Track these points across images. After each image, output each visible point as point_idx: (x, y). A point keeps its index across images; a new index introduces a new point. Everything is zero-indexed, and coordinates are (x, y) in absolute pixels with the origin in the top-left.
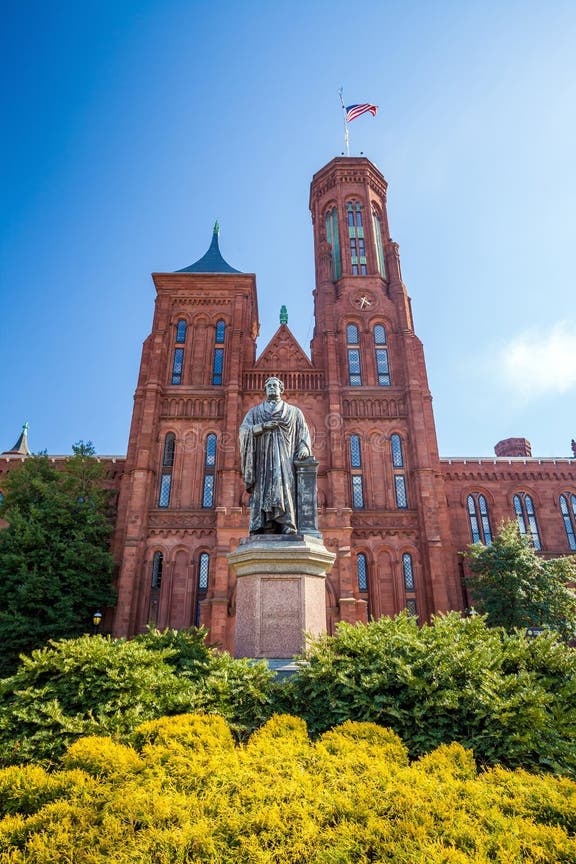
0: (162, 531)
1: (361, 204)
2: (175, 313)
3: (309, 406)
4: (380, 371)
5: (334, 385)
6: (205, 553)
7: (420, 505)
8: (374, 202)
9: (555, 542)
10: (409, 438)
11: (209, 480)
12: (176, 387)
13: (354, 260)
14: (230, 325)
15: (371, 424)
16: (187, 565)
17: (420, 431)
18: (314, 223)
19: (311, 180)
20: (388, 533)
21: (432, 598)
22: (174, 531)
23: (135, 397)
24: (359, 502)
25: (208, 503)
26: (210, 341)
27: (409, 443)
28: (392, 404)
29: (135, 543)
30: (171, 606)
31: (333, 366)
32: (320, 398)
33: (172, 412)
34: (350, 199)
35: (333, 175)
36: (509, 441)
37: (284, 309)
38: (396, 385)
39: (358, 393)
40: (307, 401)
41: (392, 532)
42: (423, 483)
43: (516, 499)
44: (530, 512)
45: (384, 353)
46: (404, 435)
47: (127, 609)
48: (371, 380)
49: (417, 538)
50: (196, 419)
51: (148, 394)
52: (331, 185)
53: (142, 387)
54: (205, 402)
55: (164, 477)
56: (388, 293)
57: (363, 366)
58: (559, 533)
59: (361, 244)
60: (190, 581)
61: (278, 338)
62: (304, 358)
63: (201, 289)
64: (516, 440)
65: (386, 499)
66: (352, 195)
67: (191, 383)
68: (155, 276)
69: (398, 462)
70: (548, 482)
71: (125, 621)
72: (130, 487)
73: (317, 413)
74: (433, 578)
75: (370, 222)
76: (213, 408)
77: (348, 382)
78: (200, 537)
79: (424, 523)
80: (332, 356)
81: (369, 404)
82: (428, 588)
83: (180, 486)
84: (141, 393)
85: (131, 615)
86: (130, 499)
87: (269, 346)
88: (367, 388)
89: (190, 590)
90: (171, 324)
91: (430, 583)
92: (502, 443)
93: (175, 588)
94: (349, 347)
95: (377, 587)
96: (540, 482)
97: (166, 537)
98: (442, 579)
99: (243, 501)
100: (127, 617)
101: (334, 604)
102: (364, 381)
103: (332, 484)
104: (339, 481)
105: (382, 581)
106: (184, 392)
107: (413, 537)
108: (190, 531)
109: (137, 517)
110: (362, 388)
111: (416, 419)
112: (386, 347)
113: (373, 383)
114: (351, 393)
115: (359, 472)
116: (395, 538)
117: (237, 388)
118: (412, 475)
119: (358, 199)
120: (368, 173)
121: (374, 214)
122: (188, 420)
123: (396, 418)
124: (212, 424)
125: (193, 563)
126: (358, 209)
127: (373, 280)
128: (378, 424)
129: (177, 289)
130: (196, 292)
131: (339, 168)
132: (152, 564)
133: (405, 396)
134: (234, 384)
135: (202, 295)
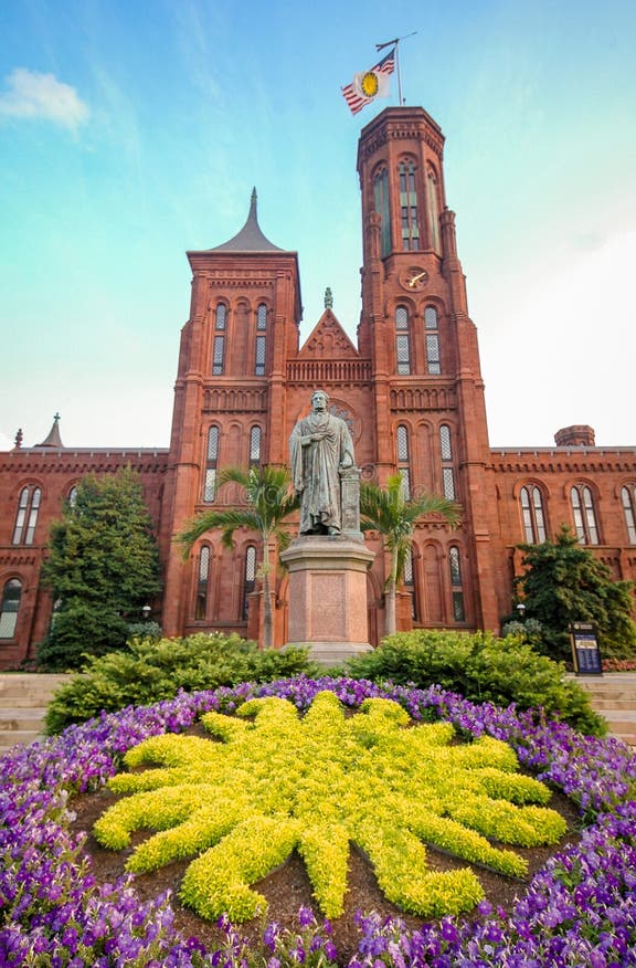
1: (415, 165)
3: (354, 397)
4: (430, 359)
5: (381, 373)
6: (251, 546)
7: (468, 499)
8: (429, 161)
9: (614, 536)
10: (457, 429)
12: (217, 378)
13: (405, 233)
14: (272, 310)
15: (420, 416)
16: (234, 559)
17: (470, 422)
18: (362, 188)
19: (359, 136)
20: (434, 526)
21: (479, 592)
23: (176, 389)
26: (251, 329)
27: (458, 434)
28: (442, 393)
30: (218, 600)
31: (380, 355)
32: (366, 388)
33: (215, 405)
34: (402, 159)
35: (384, 128)
36: (571, 428)
37: (328, 292)
38: (447, 373)
39: (407, 383)
40: (352, 392)
41: (439, 526)
42: (472, 478)
43: (574, 490)
44: (588, 505)
45: (435, 338)
46: (453, 427)
47: (175, 603)
48: (420, 368)
49: (466, 532)
50: (239, 412)
51: (189, 386)
52: (382, 142)
53: (182, 379)
54: (248, 394)
55: (209, 471)
56: (441, 271)
57: (412, 354)
58: (618, 527)
59: (413, 213)
60: (238, 574)
61: (322, 324)
62: (350, 346)
63: (240, 270)
64: (579, 427)
65: (433, 493)
66: (404, 153)
67: (233, 374)
68: (191, 256)
69: (446, 455)
70: (609, 473)
72: (174, 481)
73: (364, 404)
74: (480, 571)
75: (424, 186)
76: (257, 400)
77: (395, 372)
79: (471, 517)
80: (379, 344)
81: (418, 394)
82: (475, 582)
84: (181, 384)
85: (179, 607)
86: (175, 494)
87: (314, 333)
88: (415, 377)
89: (238, 583)
90: (209, 309)
91: (477, 577)
92: (563, 431)
93: (222, 581)
94: (397, 333)
95: (423, 581)
96: (601, 474)
98: (489, 572)
101: (380, 597)
102: (413, 370)
103: (379, 478)
104: (385, 474)
105: (428, 574)
106: (226, 384)
107: (461, 531)
109: (183, 511)
110: (411, 378)
111: (466, 410)
112: (436, 332)
113: (422, 372)
114: (399, 383)
115: (405, 465)
116: (443, 531)
117: (280, 378)
118: (461, 468)
119: (410, 159)
120: (423, 126)
121: (429, 176)
122: (231, 412)
123: (445, 410)
124: (256, 417)
125: (239, 557)
126: (411, 171)
127: (425, 256)
128: (426, 415)
129: (215, 270)
130: (234, 273)
131: (390, 120)
132: (199, 558)
133: (455, 385)
134: (278, 375)
135: (243, 276)
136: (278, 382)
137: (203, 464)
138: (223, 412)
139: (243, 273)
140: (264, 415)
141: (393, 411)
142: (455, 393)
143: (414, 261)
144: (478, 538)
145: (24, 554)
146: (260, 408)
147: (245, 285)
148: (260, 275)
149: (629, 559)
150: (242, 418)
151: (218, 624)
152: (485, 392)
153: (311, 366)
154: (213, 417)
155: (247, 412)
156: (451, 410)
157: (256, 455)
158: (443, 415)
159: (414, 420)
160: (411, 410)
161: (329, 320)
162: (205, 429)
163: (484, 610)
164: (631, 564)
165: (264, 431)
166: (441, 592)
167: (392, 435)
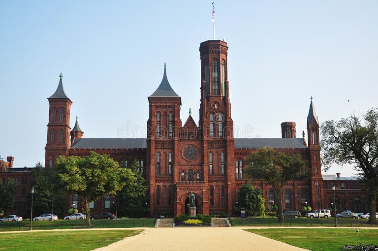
122: (163, 148)
127: (219, 98)
132: (157, 190)
137: (156, 164)
138: (161, 148)
139: (165, 103)
140: (172, 149)
141: (208, 148)
143: (216, 99)
148: (170, 104)
151: (162, 206)
152: (234, 142)
154: (158, 150)
157: (170, 161)
158: (222, 149)
159: (214, 151)
160: (213, 148)
161: (190, 119)
162: (156, 153)
163: (229, 203)
165: (172, 154)
166: (219, 198)
167: (208, 155)
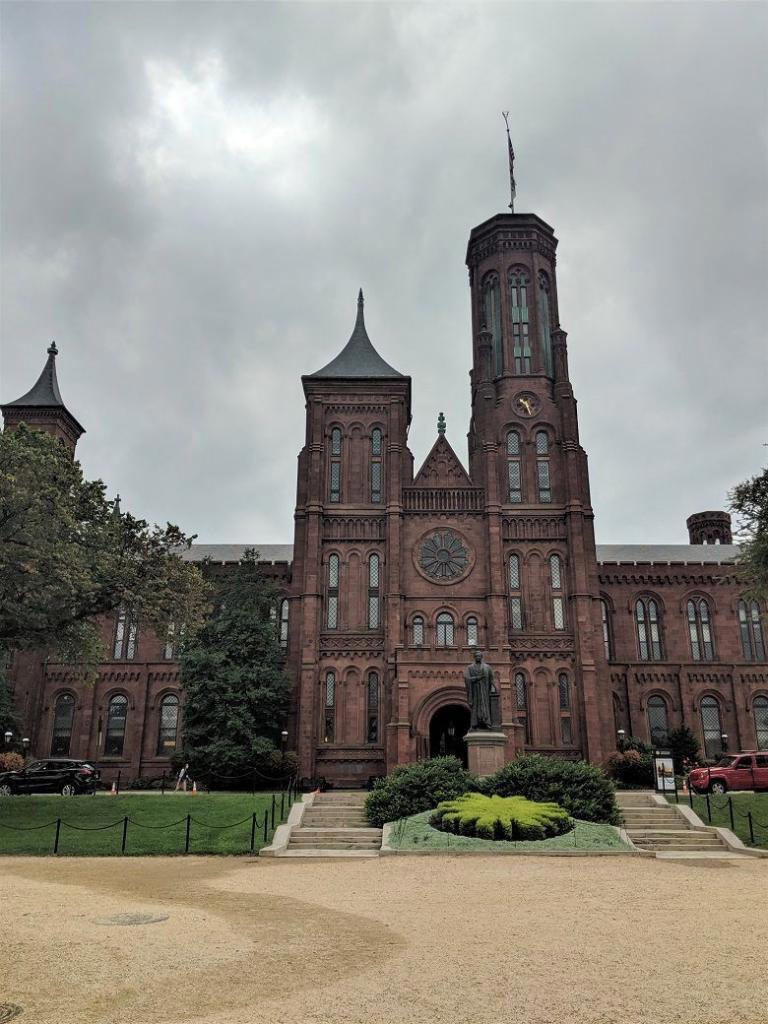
0: (333, 654)
1: (526, 277)
2: (328, 423)
3: (468, 526)
4: (541, 486)
5: (493, 504)
6: (373, 674)
7: (576, 629)
8: (541, 270)
9: (729, 652)
10: (567, 559)
11: (374, 601)
12: (335, 506)
13: (517, 352)
14: (387, 436)
15: (532, 546)
16: (358, 685)
17: (579, 554)
19: (470, 237)
20: (545, 655)
21: (585, 718)
22: (344, 654)
23: (297, 517)
24: (517, 624)
25: (374, 624)
26: (366, 454)
27: (568, 565)
28: (553, 524)
29: (312, 667)
31: (493, 486)
32: (480, 517)
33: (335, 534)
34: (514, 271)
35: (495, 237)
37: (442, 418)
38: (558, 503)
39: (519, 513)
40: (466, 522)
41: (549, 655)
42: (580, 609)
43: (690, 604)
44: (705, 619)
45: (546, 464)
46: (563, 557)
47: (309, 728)
48: (532, 496)
49: (573, 660)
50: (358, 541)
52: (492, 251)
53: (302, 507)
54: (366, 523)
55: (331, 600)
56: (552, 396)
57: (524, 481)
58: (733, 643)
59: (525, 329)
60: (362, 700)
61: (436, 450)
62: (462, 471)
63: (355, 394)
65: (544, 622)
66: (516, 265)
67: (350, 502)
68: (305, 380)
69: (556, 584)
70: (726, 585)
71: (308, 737)
72: (300, 611)
73: (477, 533)
74: (586, 699)
75: (536, 302)
76: (374, 528)
77: (507, 500)
78: (368, 659)
79: (579, 647)
80: (492, 474)
81: (529, 524)
82: (581, 708)
83: (347, 609)
84: (301, 514)
85: (312, 732)
86: (303, 623)
87: (428, 461)
88: (527, 507)
90: (325, 436)
91: (583, 703)
93: (348, 707)
94: (510, 459)
95: (535, 706)
96: (719, 587)
97: (336, 659)
98: (594, 700)
99: (407, 623)
100: (309, 734)
102: (525, 499)
103: (492, 609)
104: (499, 605)
105: (540, 700)
106: (346, 513)
107: (569, 660)
108: (360, 653)
109: (311, 641)
110: (522, 507)
111: (575, 541)
112: (548, 459)
113: (533, 501)
114: (511, 513)
115: (518, 594)
116: (553, 660)
117: (398, 509)
118: (570, 598)
119: (522, 270)
120: (535, 237)
121: (541, 287)
122: (351, 541)
123: (555, 540)
124: (374, 546)
125: (363, 683)
126: (523, 283)
127: (537, 380)
128: (537, 545)
129: (329, 394)
130: (348, 398)
131: (501, 229)
132: (325, 684)
133: (565, 515)
134: (395, 506)
135: (356, 401)
136: (395, 513)
137: (325, 593)
138: (342, 541)
139: (356, 398)
140: (382, 544)
141: (505, 540)
142: (565, 524)
143: (527, 385)
144: (585, 668)
145: (128, 670)
146: (378, 538)
147: (360, 409)
148: (373, 400)
149: (741, 676)
150: (361, 547)
151: (345, 746)
152: (594, 521)
153: (427, 495)
154: (334, 546)
155: (365, 541)
156: (561, 540)
157: (374, 583)
158: (554, 545)
159: (525, 549)
160: (522, 540)
161: (442, 447)
162: (326, 558)
163: (589, 735)
164: (743, 681)
165: (382, 560)
166: (551, 717)
167: (505, 565)
